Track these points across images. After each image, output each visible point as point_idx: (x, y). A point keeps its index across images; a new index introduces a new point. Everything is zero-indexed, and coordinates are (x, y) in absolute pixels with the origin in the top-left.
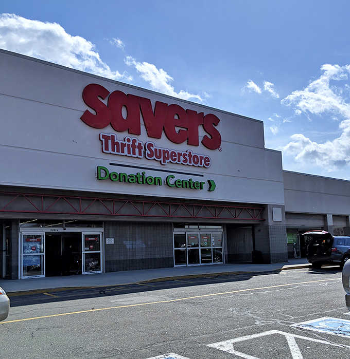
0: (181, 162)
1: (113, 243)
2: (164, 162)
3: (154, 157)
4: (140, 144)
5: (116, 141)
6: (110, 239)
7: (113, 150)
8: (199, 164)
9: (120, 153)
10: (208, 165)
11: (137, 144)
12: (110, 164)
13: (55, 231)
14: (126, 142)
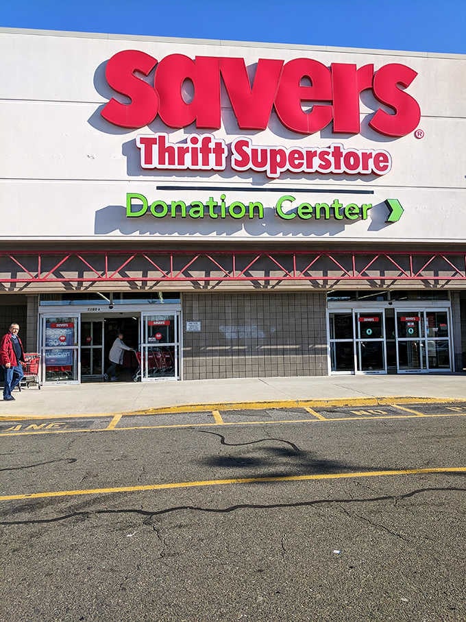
0: (315, 167)
1: (199, 329)
2: (273, 171)
3: (250, 165)
4: (218, 145)
5: (167, 145)
6: (193, 323)
7: (162, 161)
8: (360, 169)
9: (176, 166)
10: (385, 168)
11: (212, 145)
12: (159, 188)
13: (95, 312)
14: (189, 145)
